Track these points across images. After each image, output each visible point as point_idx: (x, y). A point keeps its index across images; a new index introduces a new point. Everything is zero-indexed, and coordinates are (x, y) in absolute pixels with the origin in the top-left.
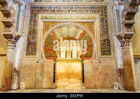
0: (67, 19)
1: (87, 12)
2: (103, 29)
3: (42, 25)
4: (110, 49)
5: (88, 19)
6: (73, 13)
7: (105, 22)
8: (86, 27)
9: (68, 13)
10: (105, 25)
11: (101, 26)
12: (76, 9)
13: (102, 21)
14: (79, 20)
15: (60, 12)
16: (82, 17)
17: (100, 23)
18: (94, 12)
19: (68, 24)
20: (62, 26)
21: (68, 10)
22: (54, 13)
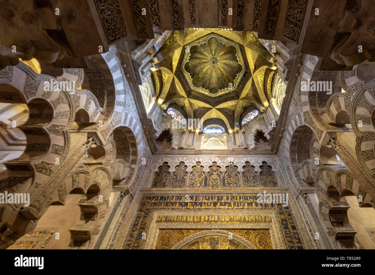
1: (250, 207)
5: (255, 222)
6: (223, 208)
7: (291, 229)
8: (253, 242)
9: (212, 209)
10: (293, 235)
11: (285, 238)
12: (228, 200)
13: (284, 226)
14: (237, 226)
15: (198, 205)
16: (241, 219)
17: (282, 231)
18: (264, 206)
19: (213, 235)
20: (199, 241)
21: (213, 202)
22: (186, 209)
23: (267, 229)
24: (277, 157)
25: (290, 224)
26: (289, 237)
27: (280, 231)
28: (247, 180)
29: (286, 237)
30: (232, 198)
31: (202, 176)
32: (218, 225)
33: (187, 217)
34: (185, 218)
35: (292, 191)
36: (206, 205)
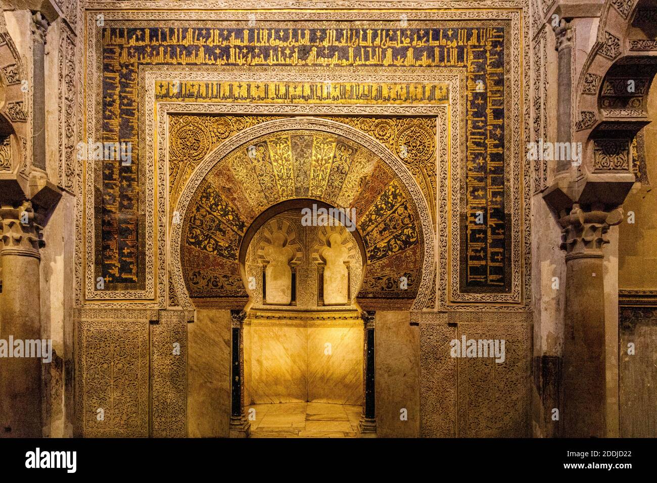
0: (294, 98)
1: (399, 62)
2: (477, 156)
3: (167, 135)
4: (507, 259)
5: (406, 100)
6: (324, 65)
7: (490, 117)
8: (392, 144)
10: (490, 131)
11: (469, 137)
12: (340, 42)
13: (476, 110)
14: (358, 107)
15: (259, 56)
16: (370, 91)
17: (467, 120)
18: (437, 59)
19: (299, 128)
20: (268, 141)
21: (298, 47)
22: (226, 64)
23: (429, 117)
25: (493, 105)
26: (479, 134)
27: (462, 120)
29: (473, 134)
30: (352, 35)
32: (312, 105)
33: (231, 86)
34: (227, 88)
35: (530, 13)
36: (280, 53)
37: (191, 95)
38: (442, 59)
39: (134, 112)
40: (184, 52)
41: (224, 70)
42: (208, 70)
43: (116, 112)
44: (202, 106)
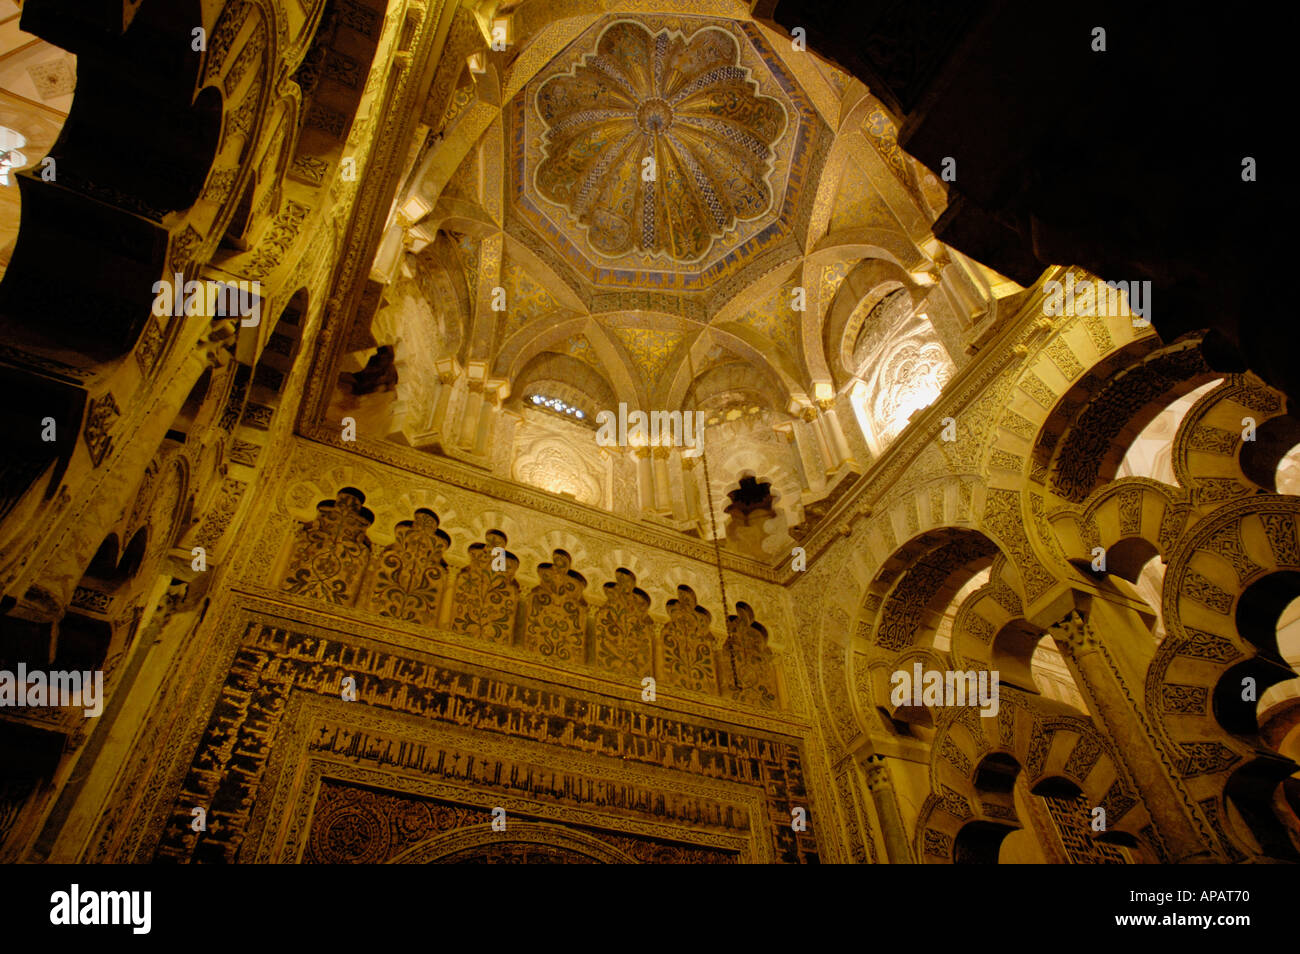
0: (539, 789)
1: (682, 765)
3: (310, 817)
5: (696, 822)
6: (584, 749)
9: (544, 742)
13: (784, 849)
14: (632, 823)
15: (490, 717)
16: (648, 799)
18: (728, 770)
19: (542, 841)
20: (489, 855)
21: (550, 718)
22: (438, 719)
24: (789, 596)
25: (805, 846)
28: (674, 657)
30: (620, 717)
31: (505, 598)
32: (564, 807)
33: (442, 754)
34: (436, 757)
35: (821, 736)
36: (522, 720)
37: (372, 755)
38: (734, 773)
39: (258, 763)
40: (375, 687)
41: (434, 727)
42: (408, 720)
43: (221, 758)
44: (388, 777)
